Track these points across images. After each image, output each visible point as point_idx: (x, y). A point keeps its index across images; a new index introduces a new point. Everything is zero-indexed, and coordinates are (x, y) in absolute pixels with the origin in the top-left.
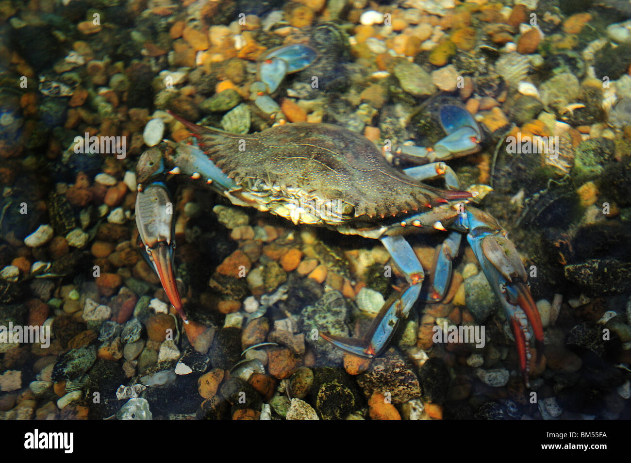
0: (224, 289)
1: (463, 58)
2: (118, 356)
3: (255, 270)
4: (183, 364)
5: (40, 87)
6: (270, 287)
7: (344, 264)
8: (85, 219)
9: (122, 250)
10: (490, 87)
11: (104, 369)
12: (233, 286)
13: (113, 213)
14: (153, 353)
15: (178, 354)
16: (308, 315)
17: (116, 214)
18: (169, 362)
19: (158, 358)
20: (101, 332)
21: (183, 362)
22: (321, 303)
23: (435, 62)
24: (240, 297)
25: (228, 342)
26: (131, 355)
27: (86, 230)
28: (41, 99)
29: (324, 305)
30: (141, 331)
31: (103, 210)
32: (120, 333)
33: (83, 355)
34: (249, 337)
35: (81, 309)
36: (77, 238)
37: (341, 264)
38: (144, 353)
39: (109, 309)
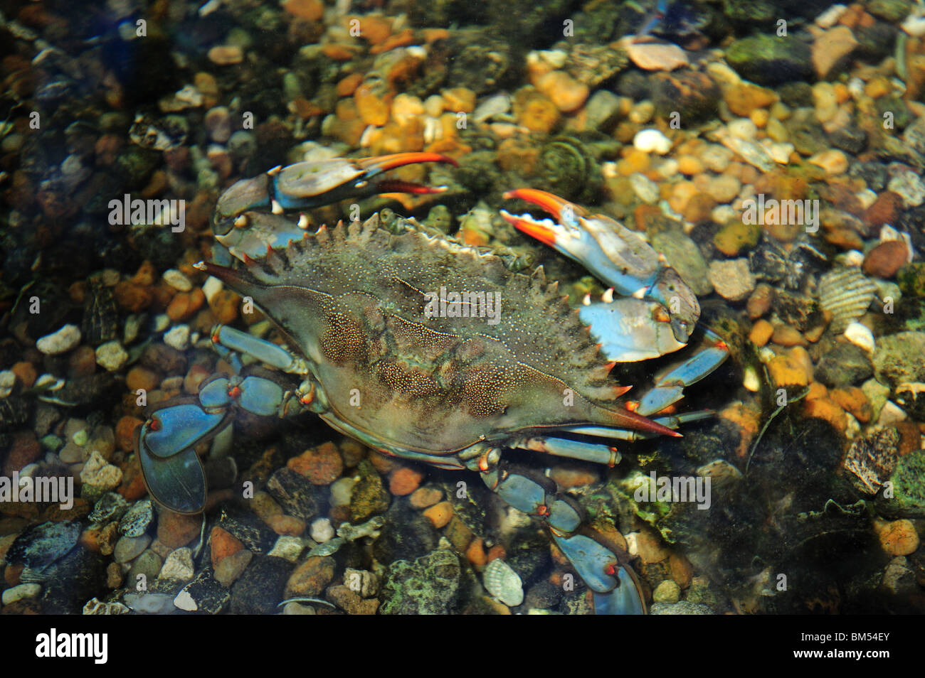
0: (288, 496)
1: (768, 253)
2: (107, 550)
3: (347, 479)
4: (189, 595)
5: (132, 129)
6: (358, 512)
7: (479, 514)
8: (131, 329)
9: (169, 389)
10: (797, 315)
11: (80, 566)
12: (303, 497)
13: (174, 330)
14: (156, 561)
15: (190, 574)
16: (398, 574)
17: (179, 333)
18: (173, 583)
19: (160, 571)
20: (96, 507)
21: (190, 590)
22: (425, 562)
23: (721, 247)
24: (308, 516)
25: (264, 581)
26: (123, 555)
27: (127, 347)
28: (126, 147)
29: (427, 567)
30: (150, 523)
31: (162, 322)
32: (121, 517)
33: (59, 535)
34: (299, 581)
35: (81, 461)
36: (111, 356)
37: (474, 512)
38: (143, 557)
39: (120, 473)
